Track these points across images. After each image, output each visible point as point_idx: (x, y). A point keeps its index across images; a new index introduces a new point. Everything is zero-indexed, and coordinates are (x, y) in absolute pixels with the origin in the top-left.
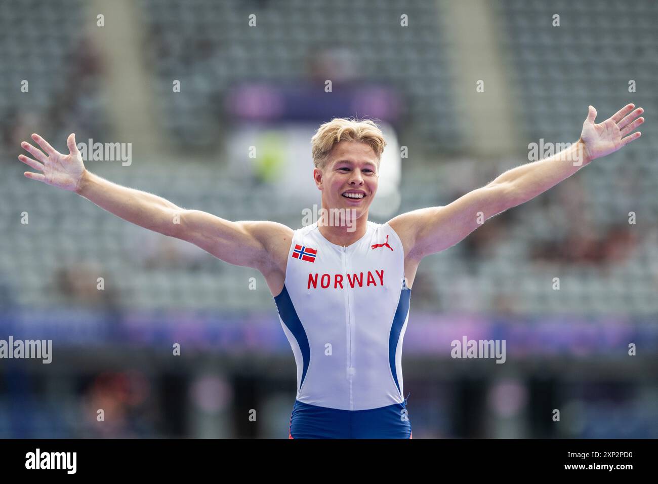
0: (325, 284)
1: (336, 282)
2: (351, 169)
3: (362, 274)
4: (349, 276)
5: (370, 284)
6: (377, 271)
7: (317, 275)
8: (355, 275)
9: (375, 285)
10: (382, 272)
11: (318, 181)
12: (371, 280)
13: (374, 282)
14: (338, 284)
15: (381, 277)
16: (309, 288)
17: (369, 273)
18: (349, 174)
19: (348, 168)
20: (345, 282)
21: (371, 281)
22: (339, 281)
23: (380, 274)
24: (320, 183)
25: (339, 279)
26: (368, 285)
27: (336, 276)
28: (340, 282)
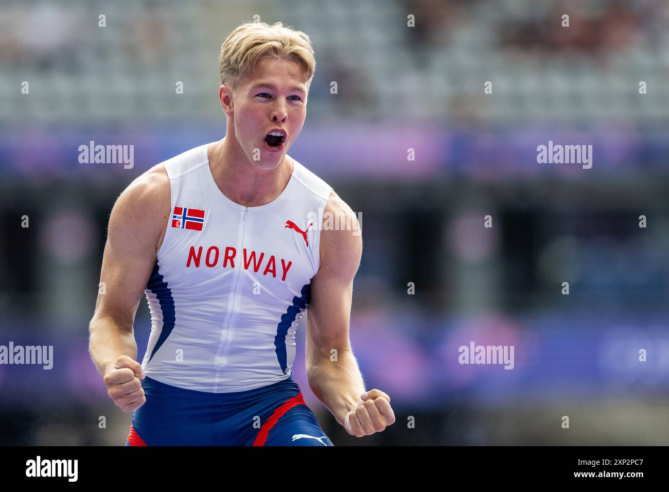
0: (211, 261)
1: (227, 257)
2: (273, 97)
3: (262, 255)
4: (245, 250)
5: (268, 273)
6: (283, 261)
7: (201, 249)
8: (253, 254)
9: (274, 276)
10: (290, 263)
11: (225, 103)
12: (271, 268)
13: (274, 272)
14: (229, 261)
15: (286, 270)
16: (188, 265)
17: (273, 259)
18: (271, 104)
19: (268, 95)
20: (239, 260)
21: (271, 270)
22: (229, 259)
23: (286, 266)
24: (228, 107)
25: (231, 253)
26: (265, 273)
27: (228, 249)
28: (232, 258)
